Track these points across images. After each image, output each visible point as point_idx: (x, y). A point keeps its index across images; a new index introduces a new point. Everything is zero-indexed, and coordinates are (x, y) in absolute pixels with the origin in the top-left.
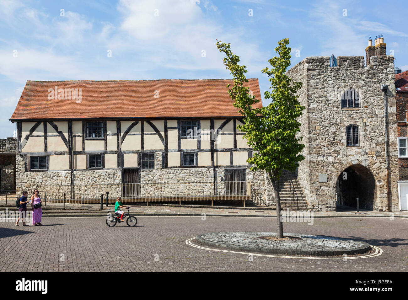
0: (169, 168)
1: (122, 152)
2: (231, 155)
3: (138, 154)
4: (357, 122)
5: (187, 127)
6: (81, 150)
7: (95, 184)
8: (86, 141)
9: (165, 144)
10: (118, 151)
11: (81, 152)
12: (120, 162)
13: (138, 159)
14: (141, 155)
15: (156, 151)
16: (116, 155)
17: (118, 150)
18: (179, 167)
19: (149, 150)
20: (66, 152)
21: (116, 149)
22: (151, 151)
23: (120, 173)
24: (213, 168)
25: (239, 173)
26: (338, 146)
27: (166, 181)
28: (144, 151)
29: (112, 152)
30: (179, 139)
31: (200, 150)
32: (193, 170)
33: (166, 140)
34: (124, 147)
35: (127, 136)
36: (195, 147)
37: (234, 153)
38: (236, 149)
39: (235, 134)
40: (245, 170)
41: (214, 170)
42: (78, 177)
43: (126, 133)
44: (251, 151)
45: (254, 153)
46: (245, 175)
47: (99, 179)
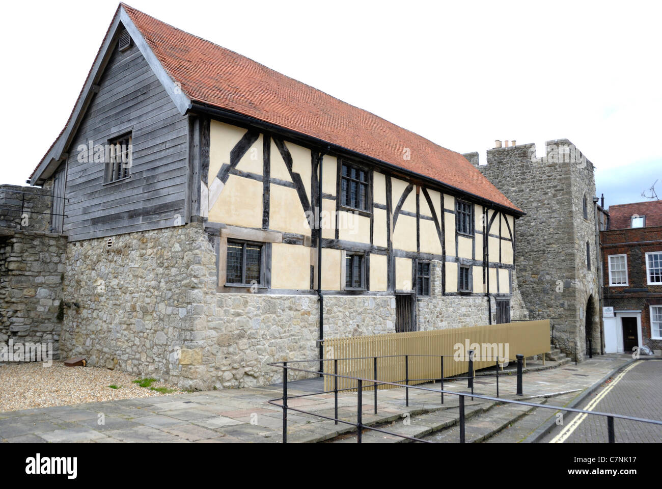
1: (394, 251)
2: (498, 275)
3: (413, 259)
9: (442, 243)
11: (333, 241)
12: (391, 276)
13: (412, 271)
15: (433, 257)
16: (385, 259)
17: (389, 245)
19: (426, 253)
22: (428, 256)
25: (505, 307)
27: (446, 323)
30: (457, 235)
31: (474, 261)
32: (470, 300)
33: (443, 235)
35: (400, 217)
36: (470, 255)
37: (499, 271)
38: (501, 265)
39: (500, 238)
40: (509, 302)
41: (489, 301)
42: (329, 311)
43: (399, 208)
44: (510, 269)
45: (513, 273)
46: (509, 310)
47: (364, 320)
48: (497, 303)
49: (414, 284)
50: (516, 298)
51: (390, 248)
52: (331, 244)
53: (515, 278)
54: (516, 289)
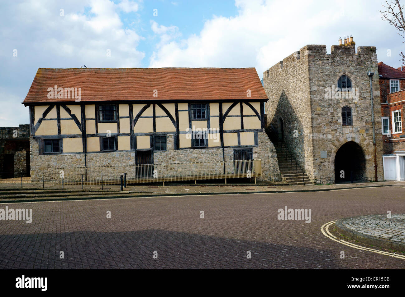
0: (180, 149)
1: (135, 134)
2: (239, 136)
3: (150, 136)
4: (350, 103)
5: (197, 109)
6: (94, 132)
7: (109, 165)
8: (99, 124)
9: (176, 126)
10: (131, 134)
11: (94, 134)
12: (133, 144)
13: (150, 141)
14: (153, 137)
15: (168, 133)
16: (129, 138)
17: (131, 132)
18: (190, 148)
19: (161, 132)
20: (79, 135)
21: (128, 131)
22: (163, 133)
23: (133, 154)
24: (222, 149)
25: (246, 153)
26: (335, 125)
27: (178, 162)
28: (157, 133)
29: (125, 135)
30: (190, 121)
32: (204, 150)
33: (177, 123)
34: (136, 130)
35: (139, 119)
37: (241, 134)
38: (243, 130)
39: (242, 116)
40: (251, 150)
41: (223, 150)
42: (92, 159)
43: (139, 116)
44: (256, 131)
45: (259, 133)
46: (252, 154)
47: (113, 161)
48: (235, 151)
49: (152, 146)
50: (264, 147)
51: (132, 133)
52: (93, 136)
53: (262, 136)
54: (262, 142)
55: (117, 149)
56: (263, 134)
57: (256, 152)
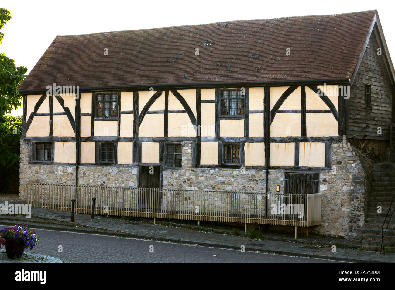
0: (201, 167)
1: (140, 139)
3: (160, 143)
6: (89, 135)
8: (95, 122)
10: (134, 138)
13: (159, 150)
14: (163, 145)
15: (184, 139)
16: (131, 144)
17: (134, 135)
18: (216, 166)
19: (175, 137)
20: (73, 138)
21: (131, 135)
22: (177, 139)
23: (135, 171)
24: (266, 171)
25: (306, 180)
27: (196, 188)
28: (169, 139)
29: (126, 139)
30: (217, 120)
31: (247, 138)
33: (198, 121)
34: (142, 132)
35: (147, 115)
36: (240, 134)
37: (301, 145)
38: (304, 138)
39: (304, 112)
40: (317, 176)
41: (267, 173)
42: (84, 174)
43: (146, 110)
44: (329, 141)
45: (335, 145)
46: (317, 184)
47: (109, 179)
48: (287, 176)
49: (161, 159)
50: (341, 173)
51: (136, 137)
52: (88, 139)
53: (339, 151)
54: (340, 163)
55: (116, 161)
56: (341, 146)
57: (325, 181)
